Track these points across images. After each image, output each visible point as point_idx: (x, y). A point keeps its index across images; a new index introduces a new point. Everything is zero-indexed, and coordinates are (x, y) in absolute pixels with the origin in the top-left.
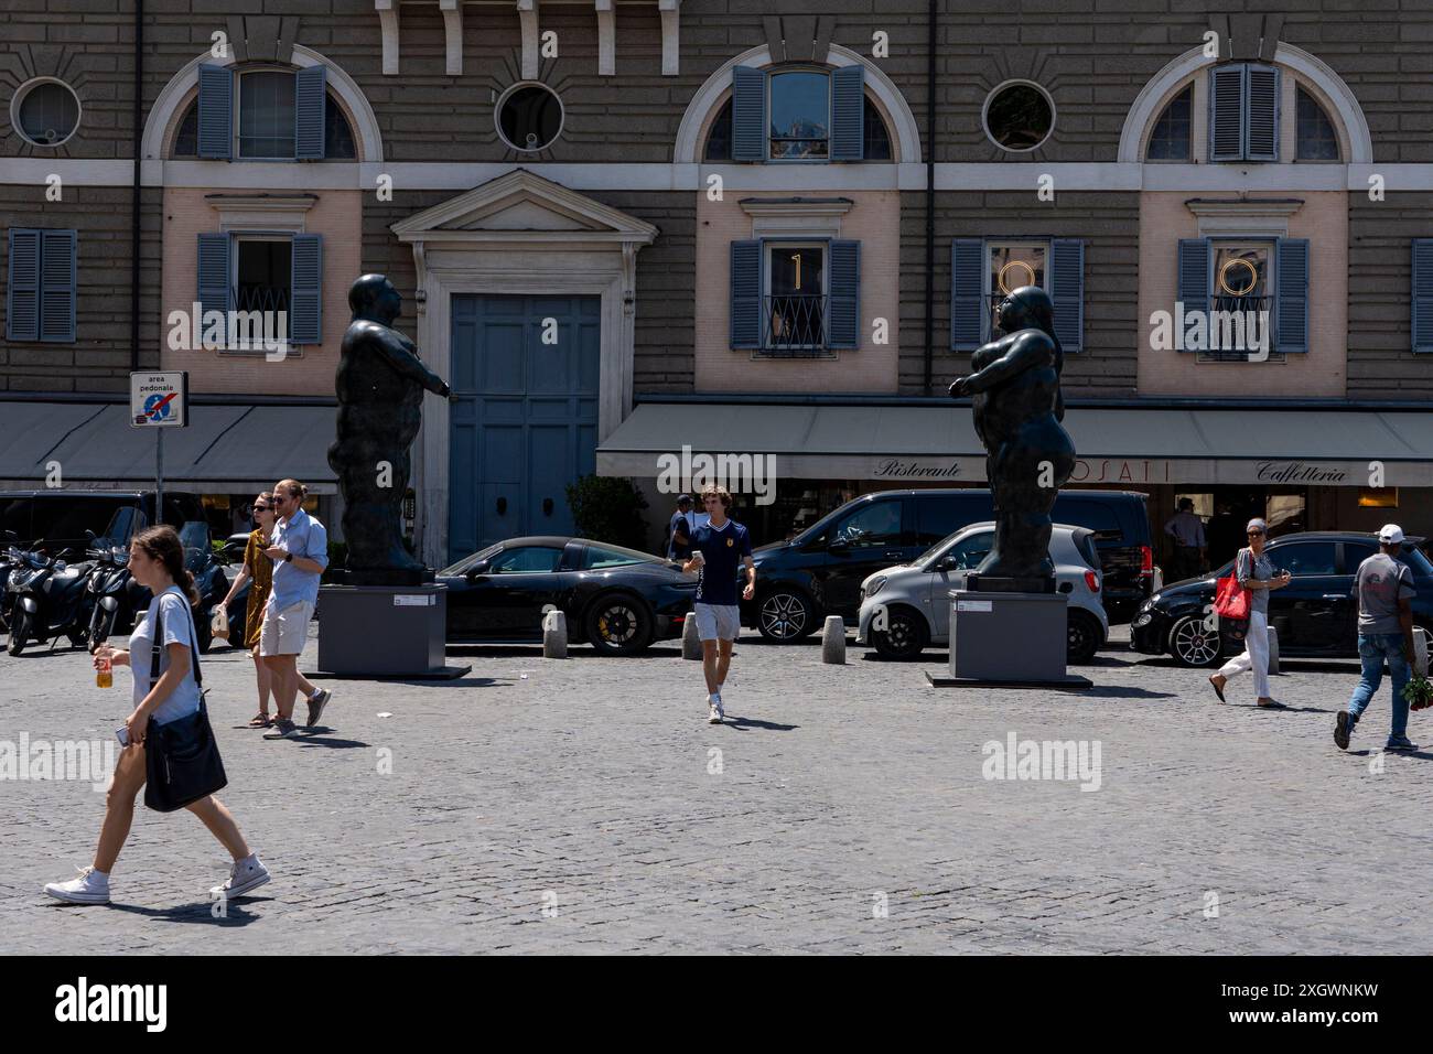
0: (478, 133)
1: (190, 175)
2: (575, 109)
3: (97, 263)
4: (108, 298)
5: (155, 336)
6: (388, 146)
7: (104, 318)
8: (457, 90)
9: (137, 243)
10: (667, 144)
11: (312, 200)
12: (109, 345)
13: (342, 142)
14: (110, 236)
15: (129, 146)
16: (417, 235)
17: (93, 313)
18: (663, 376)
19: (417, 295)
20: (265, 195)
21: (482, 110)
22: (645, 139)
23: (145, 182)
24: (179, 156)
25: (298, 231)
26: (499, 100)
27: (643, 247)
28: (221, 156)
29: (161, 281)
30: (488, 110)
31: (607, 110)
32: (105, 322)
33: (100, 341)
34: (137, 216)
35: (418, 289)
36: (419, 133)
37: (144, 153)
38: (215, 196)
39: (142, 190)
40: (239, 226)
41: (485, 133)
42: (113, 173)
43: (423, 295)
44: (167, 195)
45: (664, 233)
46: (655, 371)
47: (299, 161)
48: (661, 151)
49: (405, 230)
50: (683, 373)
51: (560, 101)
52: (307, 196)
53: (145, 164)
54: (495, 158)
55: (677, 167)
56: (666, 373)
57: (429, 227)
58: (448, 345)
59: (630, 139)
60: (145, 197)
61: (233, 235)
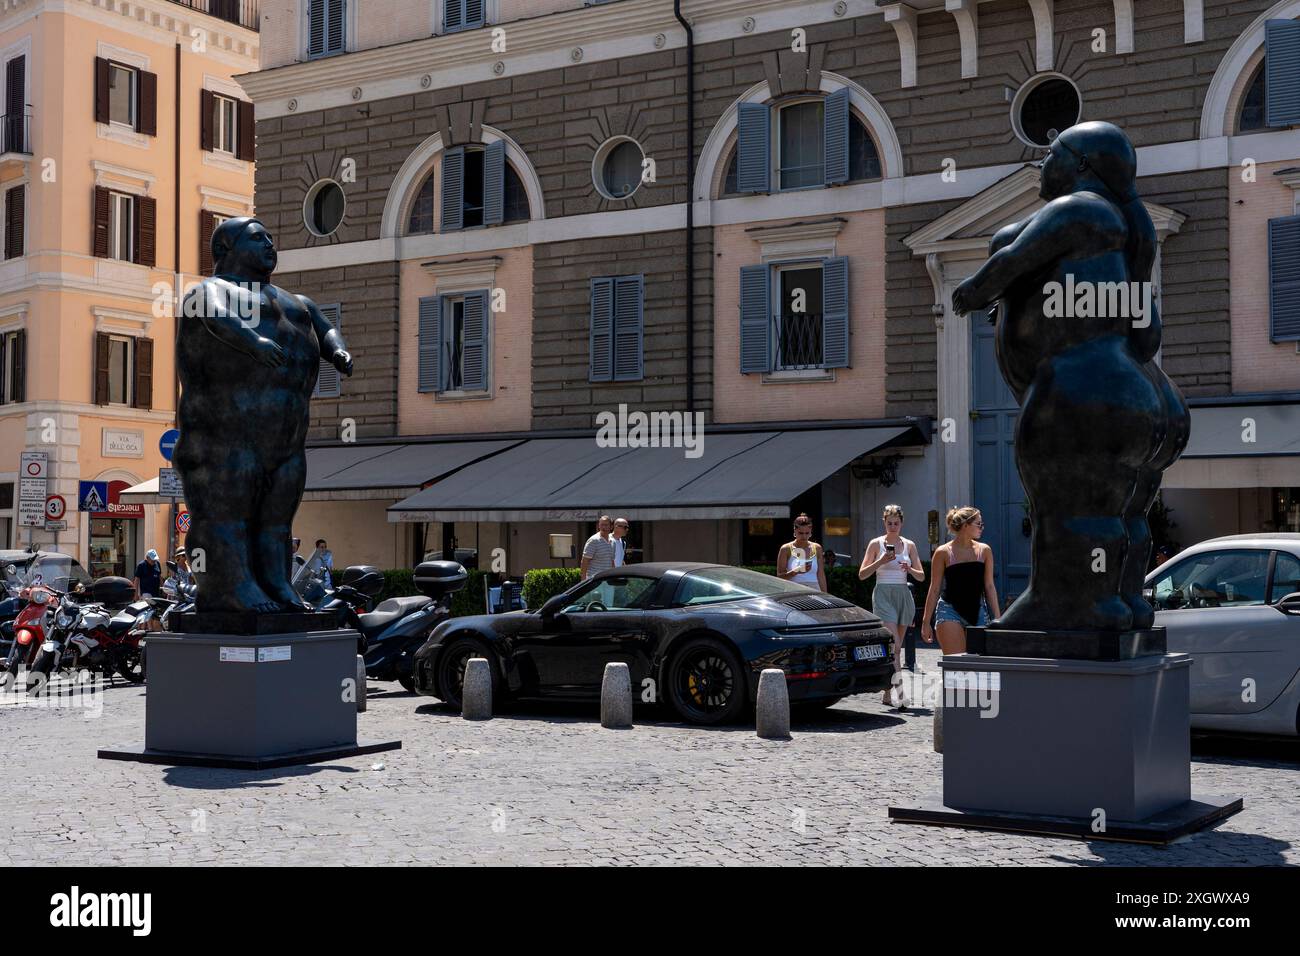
0: (995, 135)
1: (736, 211)
2: (1091, 96)
3: (660, 304)
4: (668, 336)
5: (707, 369)
6: (908, 160)
7: (665, 355)
8: (974, 93)
9: (691, 282)
10: (1192, 119)
11: (839, 223)
12: (670, 381)
13: (869, 162)
14: (669, 278)
15: (684, 190)
16: (931, 246)
17: (657, 351)
18: (1195, 378)
19: (934, 309)
20: (799, 223)
21: (998, 110)
22: (1168, 117)
23: (697, 223)
24: (727, 195)
25: (829, 256)
26: (1015, 100)
27: (1169, 236)
28: (761, 190)
29: (712, 315)
30: (1005, 109)
31: (1126, 91)
32: (667, 359)
33: (662, 377)
34: (690, 255)
35: (937, 303)
36: (938, 142)
37: (696, 196)
38: (755, 230)
39: (695, 231)
40: (778, 256)
41: (1001, 134)
42: (668, 218)
43: (940, 309)
44: (717, 233)
45: (1192, 219)
46: (1185, 372)
47: (829, 186)
48: (1186, 128)
49: (919, 243)
50: (1217, 374)
51: (1077, 89)
52: (836, 220)
53: (697, 206)
54: (1012, 159)
55: (1204, 143)
56: (1197, 375)
57: (942, 238)
58: (966, 359)
59: (1150, 119)
60: (698, 237)
61: (776, 266)
